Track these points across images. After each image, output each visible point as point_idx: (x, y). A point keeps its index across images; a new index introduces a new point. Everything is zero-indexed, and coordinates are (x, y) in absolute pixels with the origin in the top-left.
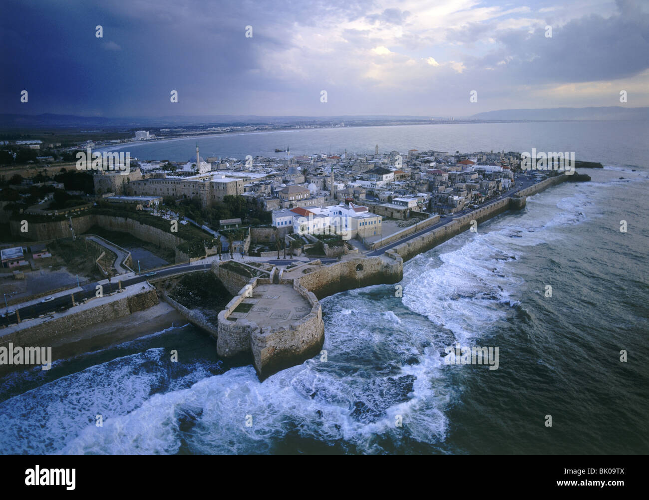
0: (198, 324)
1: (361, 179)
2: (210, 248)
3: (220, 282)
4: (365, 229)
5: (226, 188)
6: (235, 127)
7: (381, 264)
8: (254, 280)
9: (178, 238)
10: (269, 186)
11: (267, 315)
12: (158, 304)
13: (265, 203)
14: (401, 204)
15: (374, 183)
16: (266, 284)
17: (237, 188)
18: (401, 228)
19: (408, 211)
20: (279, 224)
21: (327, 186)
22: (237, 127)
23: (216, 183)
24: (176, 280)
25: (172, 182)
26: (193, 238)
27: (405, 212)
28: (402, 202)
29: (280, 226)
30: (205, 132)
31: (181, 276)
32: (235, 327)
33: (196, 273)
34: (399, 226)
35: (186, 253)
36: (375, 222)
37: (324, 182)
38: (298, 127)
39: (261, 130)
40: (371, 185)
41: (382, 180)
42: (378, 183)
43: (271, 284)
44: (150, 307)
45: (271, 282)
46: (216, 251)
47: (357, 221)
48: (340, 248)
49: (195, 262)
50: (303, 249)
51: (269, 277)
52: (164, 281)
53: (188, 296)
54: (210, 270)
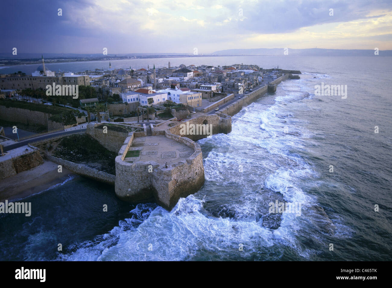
0: (88, 174)
1: (172, 76)
2: (80, 117)
3: (97, 141)
4: (192, 102)
5: (77, 81)
6: (60, 60)
7: (219, 119)
8: (132, 134)
9: (47, 114)
10: (108, 82)
11: (158, 156)
12: (43, 163)
13: (110, 91)
14: (206, 88)
15: (182, 78)
16: (141, 136)
17: (85, 82)
18: (212, 103)
19: (212, 93)
20: (129, 101)
21: (150, 80)
22: (62, 60)
23: (67, 77)
24: (56, 143)
25: (28, 79)
26: (61, 112)
27: (210, 93)
28: (207, 87)
29: (130, 102)
30: (38, 62)
31: (59, 140)
32: (136, 167)
33: (73, 136)
34: (210, 101)
35: (59, 122)
36: (198, 96)
37: (148, 78)
38: (106, 59)
39: (79, 61)
40: (179, 80)
41: (187, 76)
42: (185, 78)
43: (146, 136)
44: (35, 166)
45: (146, 135)
46: (85, 119)
47: (187, 96)
48: (185, 111)
49: (69, 129)
50: (156, 114)
51: (143, 131)
52: (45, 144)
53: (69, 154)
54: (86, 133)
